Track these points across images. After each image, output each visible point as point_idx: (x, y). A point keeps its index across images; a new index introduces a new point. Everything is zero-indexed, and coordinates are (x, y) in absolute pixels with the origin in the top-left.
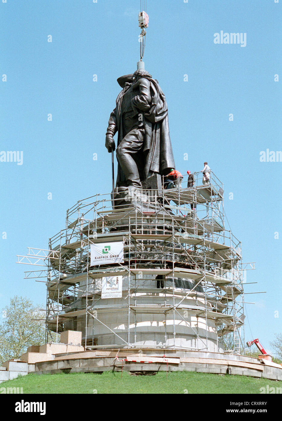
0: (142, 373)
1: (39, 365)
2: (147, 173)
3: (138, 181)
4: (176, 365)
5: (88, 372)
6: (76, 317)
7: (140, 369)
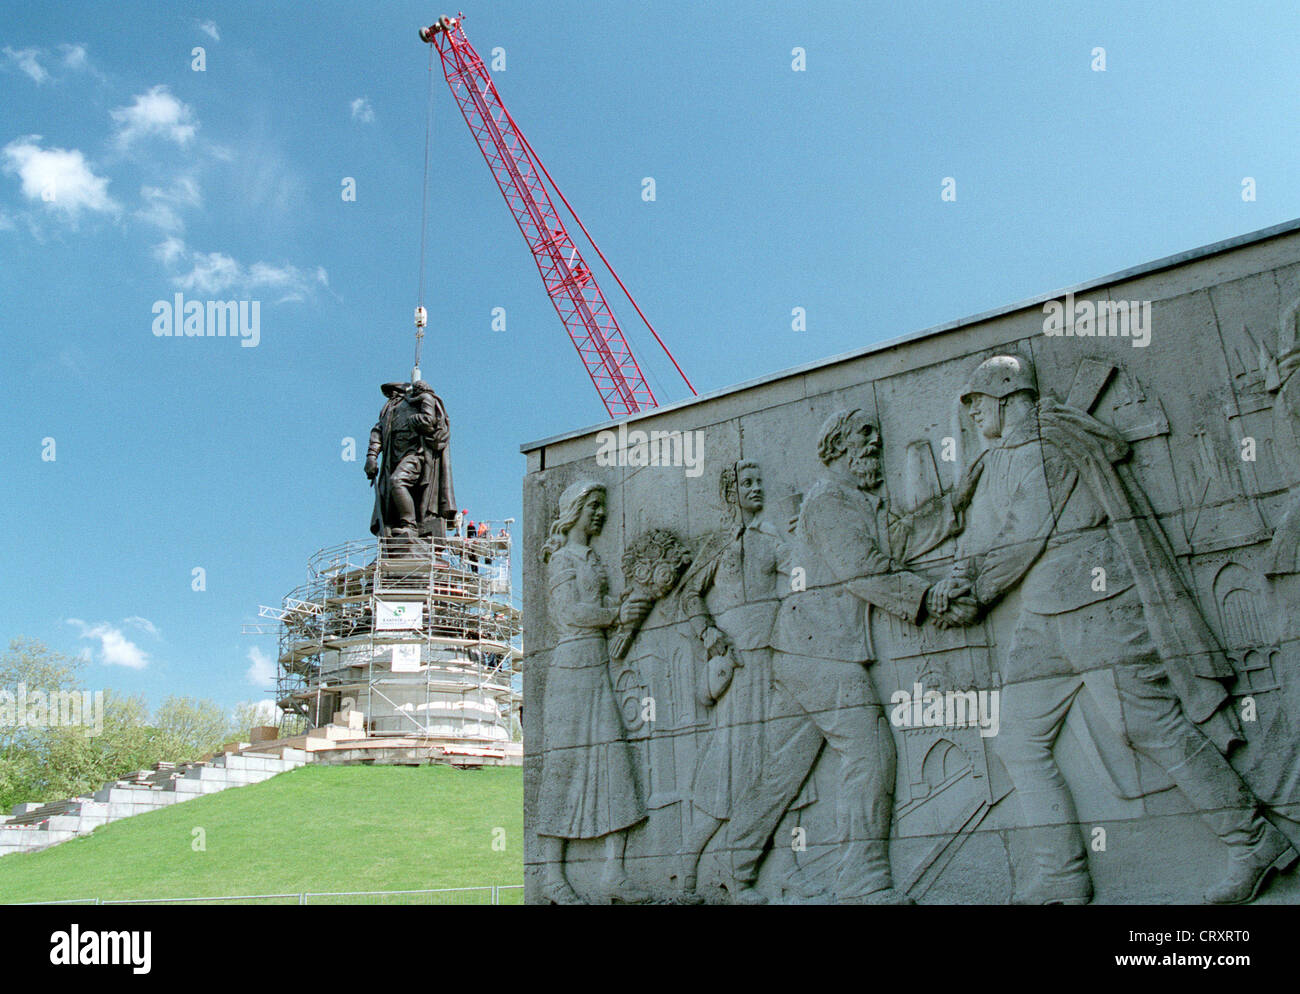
0: (464, 767)
1: (321, 753)
2: (423, 514)
3: (415, 522)
4: (501, 758)
5: (398, 765)
6: (340, 692)
7: (462, 762)
